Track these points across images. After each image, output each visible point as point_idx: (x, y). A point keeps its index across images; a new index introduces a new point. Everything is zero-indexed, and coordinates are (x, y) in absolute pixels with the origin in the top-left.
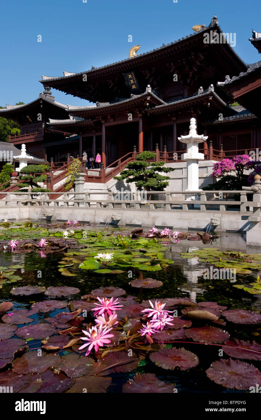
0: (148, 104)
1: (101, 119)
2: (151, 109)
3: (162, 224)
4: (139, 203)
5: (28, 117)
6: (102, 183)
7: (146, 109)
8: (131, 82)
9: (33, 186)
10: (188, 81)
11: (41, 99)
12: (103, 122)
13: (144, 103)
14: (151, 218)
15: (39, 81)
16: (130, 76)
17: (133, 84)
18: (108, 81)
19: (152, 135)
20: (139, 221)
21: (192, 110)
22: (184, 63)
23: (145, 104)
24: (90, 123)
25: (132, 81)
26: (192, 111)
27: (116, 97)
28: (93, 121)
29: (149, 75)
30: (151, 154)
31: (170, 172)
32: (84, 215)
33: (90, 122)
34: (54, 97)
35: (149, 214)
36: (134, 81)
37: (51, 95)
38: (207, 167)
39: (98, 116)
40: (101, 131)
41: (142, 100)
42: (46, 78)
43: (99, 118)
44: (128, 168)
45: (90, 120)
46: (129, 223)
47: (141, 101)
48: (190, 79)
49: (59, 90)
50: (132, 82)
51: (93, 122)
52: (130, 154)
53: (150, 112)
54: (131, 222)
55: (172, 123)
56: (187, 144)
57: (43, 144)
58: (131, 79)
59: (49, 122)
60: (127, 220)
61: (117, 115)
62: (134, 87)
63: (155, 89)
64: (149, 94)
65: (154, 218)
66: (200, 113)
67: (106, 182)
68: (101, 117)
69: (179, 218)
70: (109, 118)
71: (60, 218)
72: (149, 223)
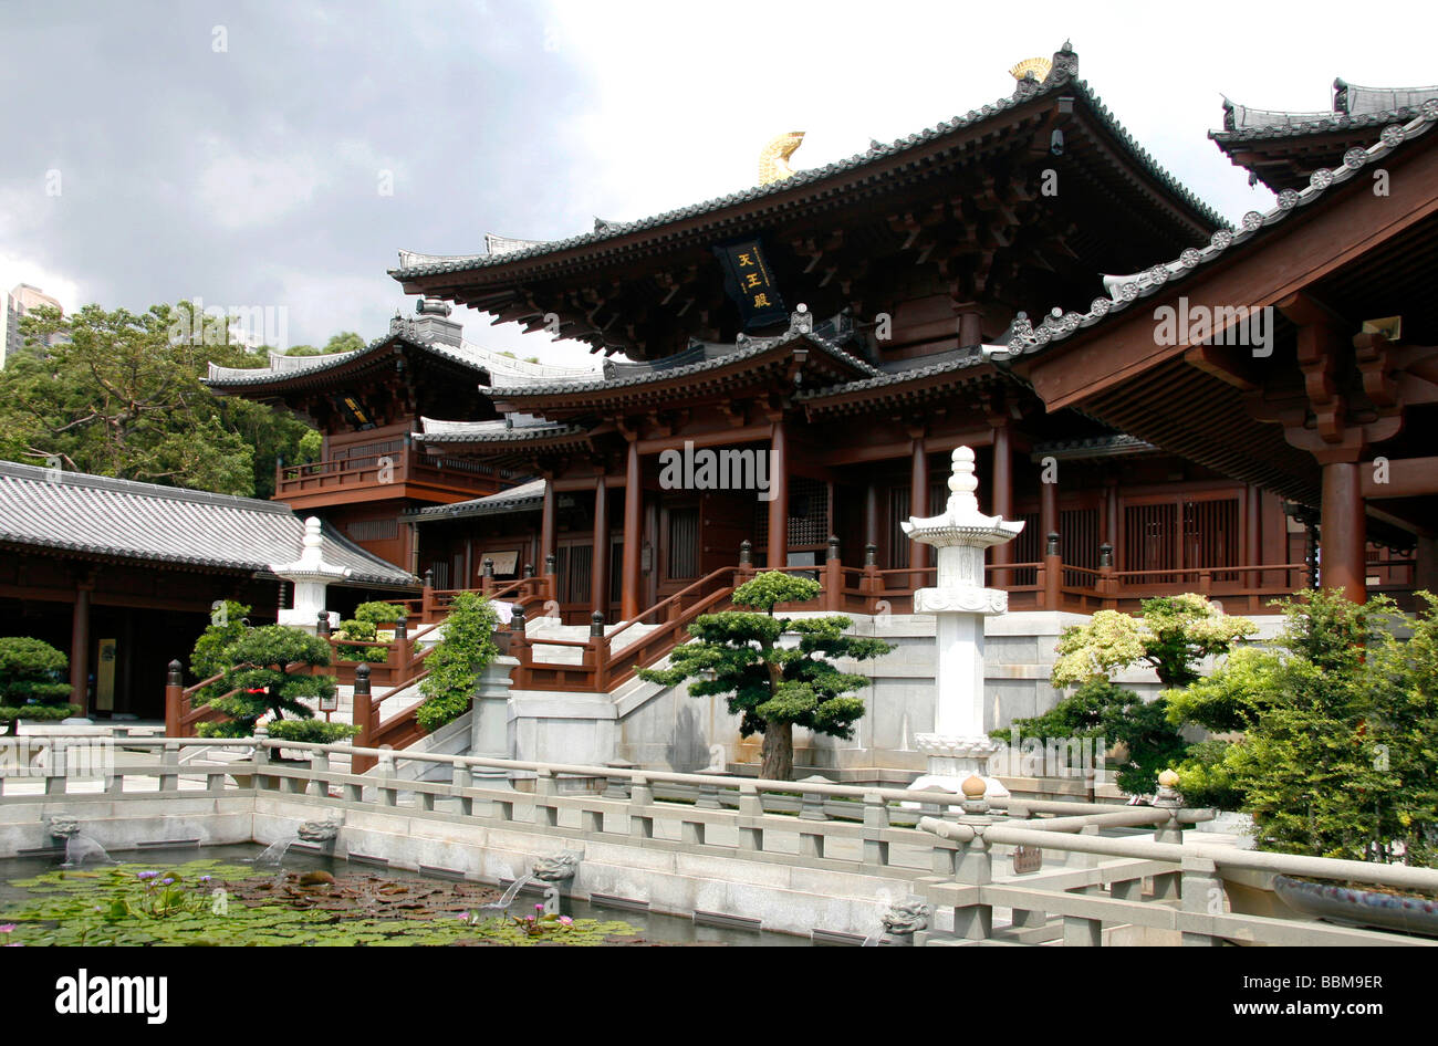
0: (798, 377)
1: (621, 426)
2: (818, 396)
3: (723, 909)
4: (643, 818)
5: (350, 402)
6: (593, 690)
7: (799, 395)
8: (747, 282)
9: (283, 711)
10: (980, 284)
11: (397, 339)
12: (630, 437)
13: (786, 371)
14: (684, 878)
15: (389, 273)
16: (745, 259)
17: (757, 290)
18: (660, 275)
19: (830, 495)
20: (639, 887)
21: (986, 402)
22: (957, 213)
23: (790, 376)
24: (579, 440)
25: (752, 277)
26: (987, 408)
27: (691, 339)
28: (591, 434)
29: (817, 257)
30: (794, 586)
31: (873, 657)
32: (447, 845)
33: (582, 436)
34: (459, 327)
35: (675, 862)
36: (760, 278)
37: (450, 318)
38: (1036, 636)
39: (609, 413)
40: (624, 471)
41: (777, 363)
42: (416, 262)
43: (615, 421)
44: (701, 637)
45: (577, 428)
46: (604, 891)
47: (774, 365)
48: (987, 276)
49: (470, 307)
50: (755, 284)
51: (590, 437)
52: (721, 574)
53: (816, 407)
54: (611, 890)
55: (908, 448)
56: (936, 550)
57: (404, 511)
58: (749, 270)
59: (420, 429)
60: (598, 878)
61: (687, 412)
62: (760, 301)
63: (846, 310)
64: (803, 341)
65: (694, 882)
66: (1017, 415)
67: (613, 688)
68: (620, 417)
69: (783, 888)
70: (654, 421)
71: (362, 850)
72: (674, 901)
